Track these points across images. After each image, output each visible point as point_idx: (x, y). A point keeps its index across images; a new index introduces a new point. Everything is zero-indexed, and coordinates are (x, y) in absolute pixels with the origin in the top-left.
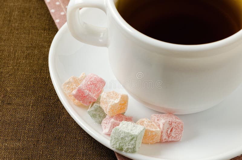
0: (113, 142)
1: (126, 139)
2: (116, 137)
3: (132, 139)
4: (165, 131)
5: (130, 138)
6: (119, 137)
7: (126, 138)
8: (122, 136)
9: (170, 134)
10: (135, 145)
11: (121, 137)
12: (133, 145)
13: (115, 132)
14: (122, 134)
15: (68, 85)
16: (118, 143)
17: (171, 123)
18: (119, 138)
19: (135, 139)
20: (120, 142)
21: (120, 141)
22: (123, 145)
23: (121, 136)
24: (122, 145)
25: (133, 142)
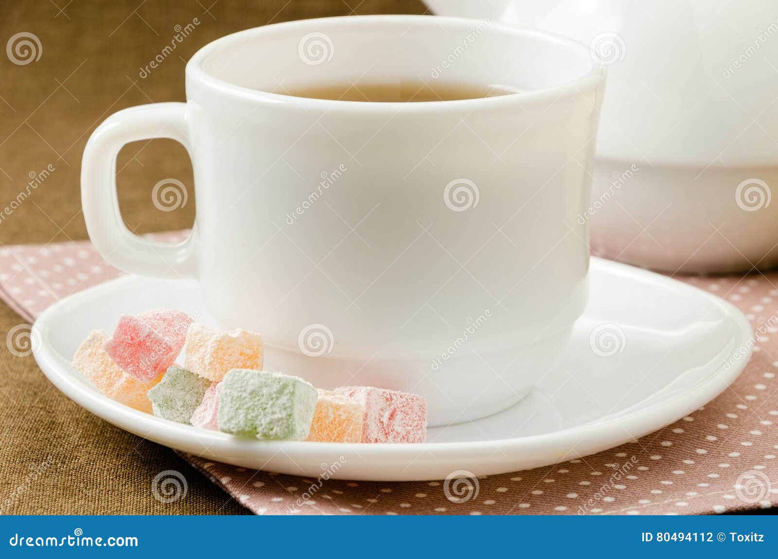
0: (229, 412)
1: (263, 395)
2: (236, 394)
3: (281, 392)
4: (373, 414)
5: (276, 387)
6: (245, 391)
7: (265, 391)
8: (253, 384)
9: (388, 426)
10: (291, 408)
11: (249, 391)
12: (285, 409)
13: (232, 380)
14: (251, 381)
15: (89, 350)
16: (240, 411)
17: (389, 397)
18: (244, 395)
19: (290, 388)
20: (248, 409)
21: (246, 403)
22: (257, 416)
23: (250, 388)
24: (254, 415)
25: (284, 399)
